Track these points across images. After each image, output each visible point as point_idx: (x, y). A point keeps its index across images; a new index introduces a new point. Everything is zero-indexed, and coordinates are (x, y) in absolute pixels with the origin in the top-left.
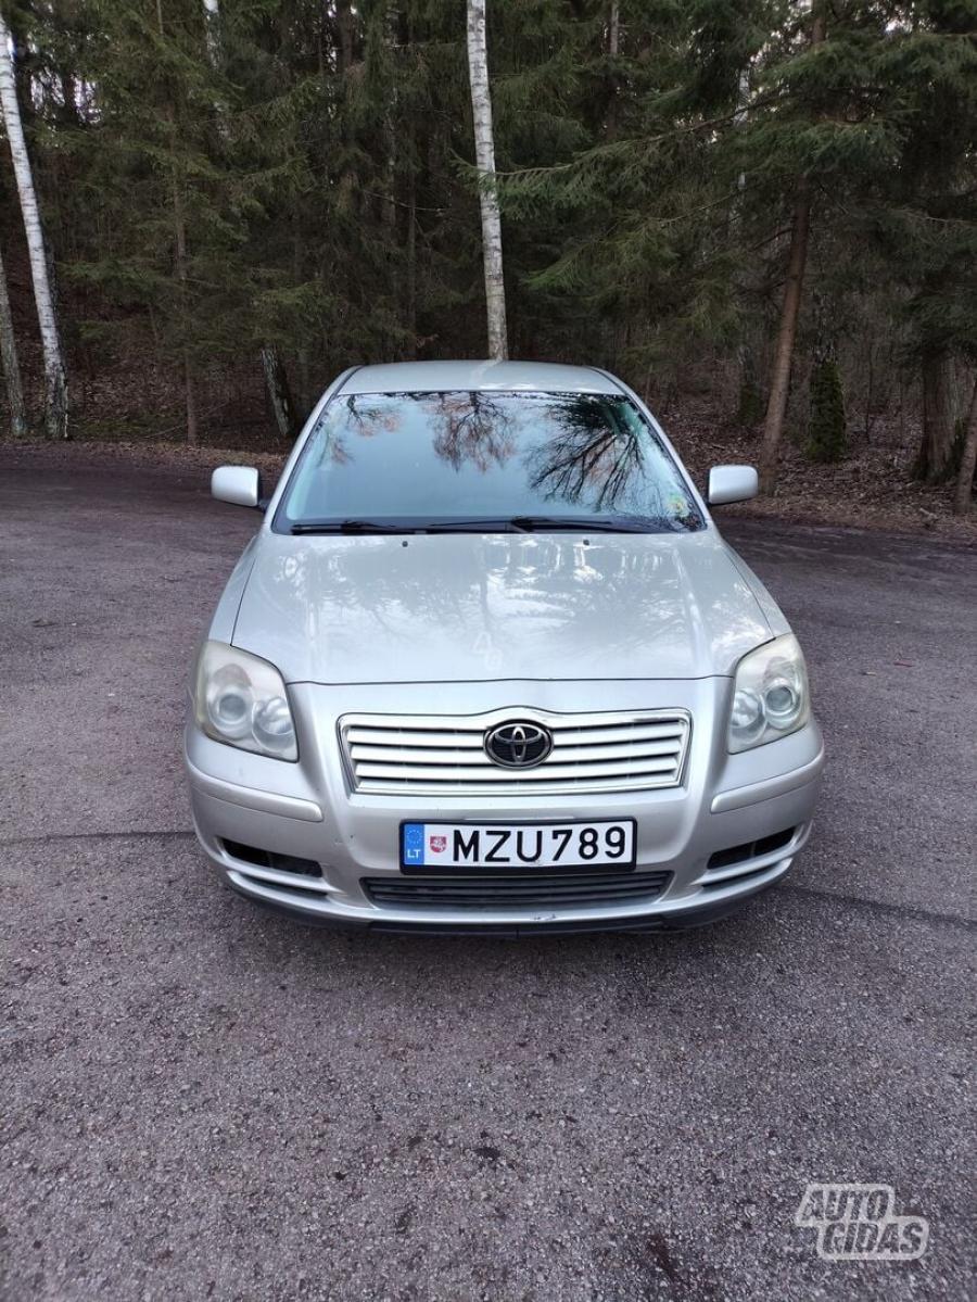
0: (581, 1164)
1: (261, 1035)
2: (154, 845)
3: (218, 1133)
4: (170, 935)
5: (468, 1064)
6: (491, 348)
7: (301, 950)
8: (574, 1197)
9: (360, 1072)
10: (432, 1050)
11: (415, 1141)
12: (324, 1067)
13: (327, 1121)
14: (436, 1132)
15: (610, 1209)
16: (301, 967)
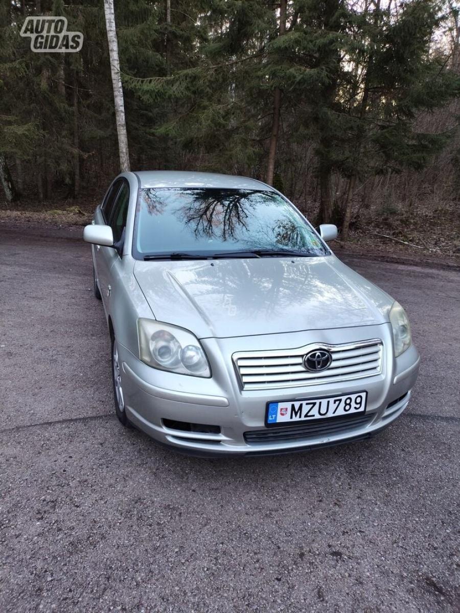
0: (378, 552)
1: (198, 516)
2: (80, 425)
3: (207, 570)
4: (119, 472)
5: (302, 514)
6: (121, 160)
7: (191, 470)
8: (384, 567)
9: (256, 527)
10: (283, 510)
11: (302, 555)
12: (238, 527)
13: (255, 554)
14: (308, 549)
15: (402, 570)
16: (197, 479)
